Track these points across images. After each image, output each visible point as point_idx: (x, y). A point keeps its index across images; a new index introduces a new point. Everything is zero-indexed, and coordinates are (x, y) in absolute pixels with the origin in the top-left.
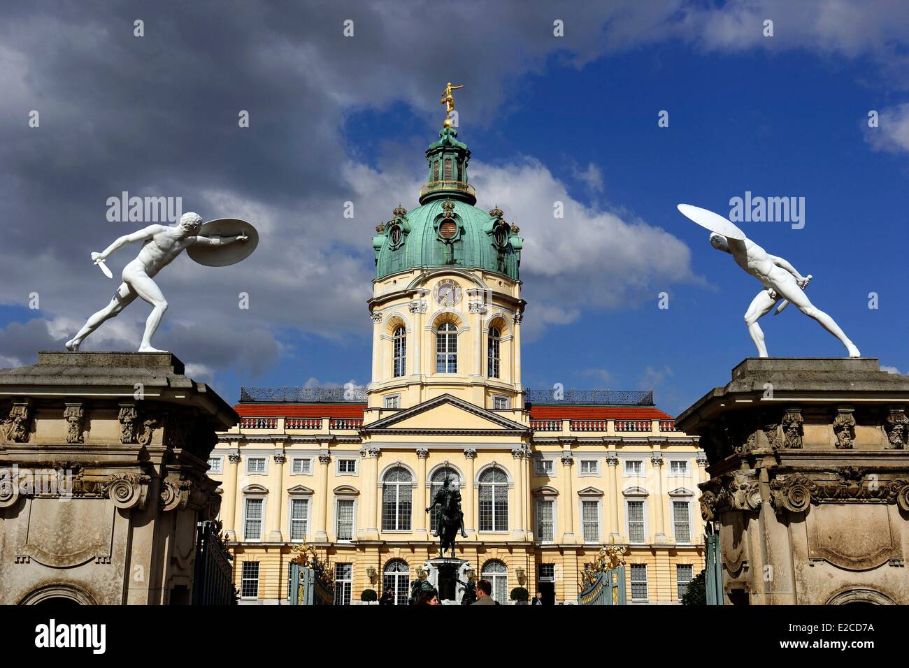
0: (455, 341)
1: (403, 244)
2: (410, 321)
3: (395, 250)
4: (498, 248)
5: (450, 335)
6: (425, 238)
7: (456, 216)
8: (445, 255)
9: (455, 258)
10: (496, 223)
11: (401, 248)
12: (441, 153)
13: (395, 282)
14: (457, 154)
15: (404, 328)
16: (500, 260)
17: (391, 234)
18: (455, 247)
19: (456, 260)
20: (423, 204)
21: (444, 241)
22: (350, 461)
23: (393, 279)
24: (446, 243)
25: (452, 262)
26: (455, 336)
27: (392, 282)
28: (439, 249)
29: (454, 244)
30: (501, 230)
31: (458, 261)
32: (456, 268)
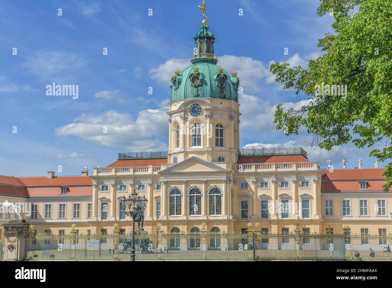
1: (178, 88)
2: (181, 123)
4: (220, 87)
6: (186, 85)
7: (199, 74)
8: (194, 93)
9: (199, 93)
10: (219, 75)
13: (175, 105)
15: (179, 126)
17: (174, 83)
21: (194, 86)
25: (198, 96)
28: (192, 90)
29: (199, 87)
31: (200, 95)
32: (200, 98)
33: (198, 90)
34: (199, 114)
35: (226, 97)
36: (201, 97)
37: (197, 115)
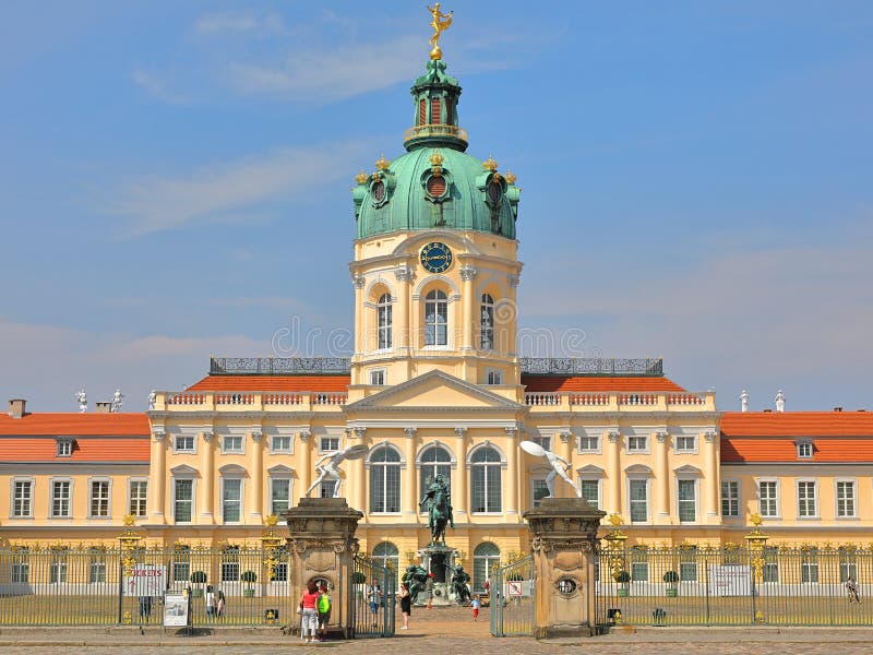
0: (445, 310)
1: (387, 203)
2: (397, 288)
3: (378, 208)
4: (492, 206)
5: (439, 304)
6: (411, 195)
7: (445, 172)
8: (434, 217)
9: (444, 219)
10: (490, 177)
11: (386, 206)
12: (428, 92)
13: (379, 245)
14: (445, 92)
15: (389, 296)
16: (495, 218)
17: (373, 190)
18: (445, 207)
19: (445, 221)
20: (409, 150)
21: (433, 200)
22: (333, 440)
23: (376, 242)
24: (435, 203)
25: (442, 224)
26: (445, 305)
27: (375, 245)
28: (426, 209)
29: (444, 203)
30: (496, 186)
31: (447, 223)
32: (446, 230)
33: (442, 209)
34: (446, 267)
35: (503, 231)
36: (450, 226)
37: (440, 271)
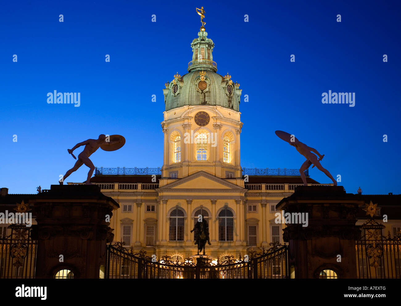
0: (206, 144)
1: (179, 94)
2: (183, 133)
4: (228, 95)
6: (190, 90)
8: (201, 100)
9: (206, 100)
13: (175, 113)
17: (173, 88)
18: (206, 95)
19: (207, 102)
22: (152, 206)
23: (173, 112)
24: (202, 93)
25: (205, 103)
27: (173, 114)
28: (198, 96)
29: (206, 93)
30: (231, 86)
32: (206, 106)
34: (207, 123)
35: (234, 107)
36: (209, 104)
